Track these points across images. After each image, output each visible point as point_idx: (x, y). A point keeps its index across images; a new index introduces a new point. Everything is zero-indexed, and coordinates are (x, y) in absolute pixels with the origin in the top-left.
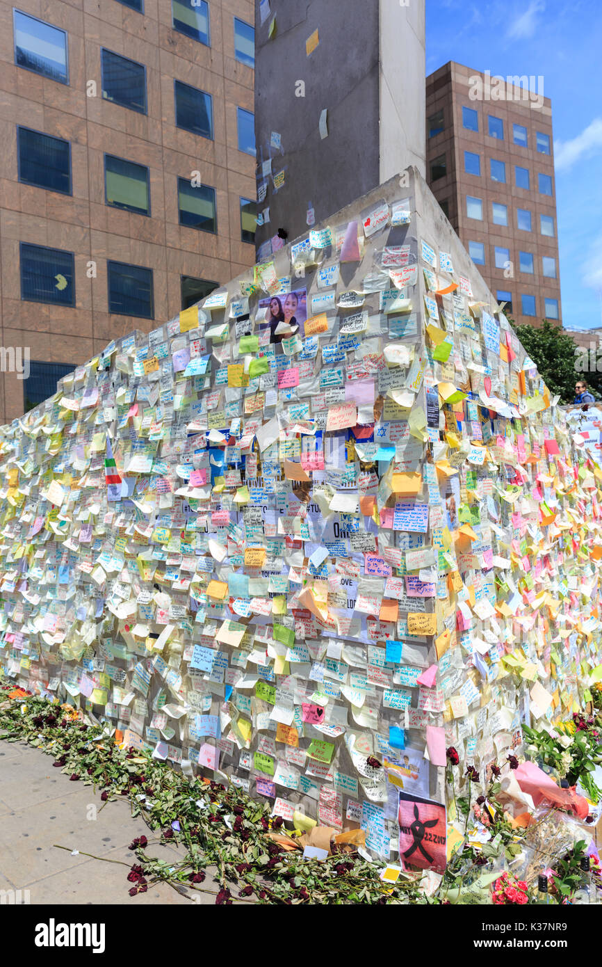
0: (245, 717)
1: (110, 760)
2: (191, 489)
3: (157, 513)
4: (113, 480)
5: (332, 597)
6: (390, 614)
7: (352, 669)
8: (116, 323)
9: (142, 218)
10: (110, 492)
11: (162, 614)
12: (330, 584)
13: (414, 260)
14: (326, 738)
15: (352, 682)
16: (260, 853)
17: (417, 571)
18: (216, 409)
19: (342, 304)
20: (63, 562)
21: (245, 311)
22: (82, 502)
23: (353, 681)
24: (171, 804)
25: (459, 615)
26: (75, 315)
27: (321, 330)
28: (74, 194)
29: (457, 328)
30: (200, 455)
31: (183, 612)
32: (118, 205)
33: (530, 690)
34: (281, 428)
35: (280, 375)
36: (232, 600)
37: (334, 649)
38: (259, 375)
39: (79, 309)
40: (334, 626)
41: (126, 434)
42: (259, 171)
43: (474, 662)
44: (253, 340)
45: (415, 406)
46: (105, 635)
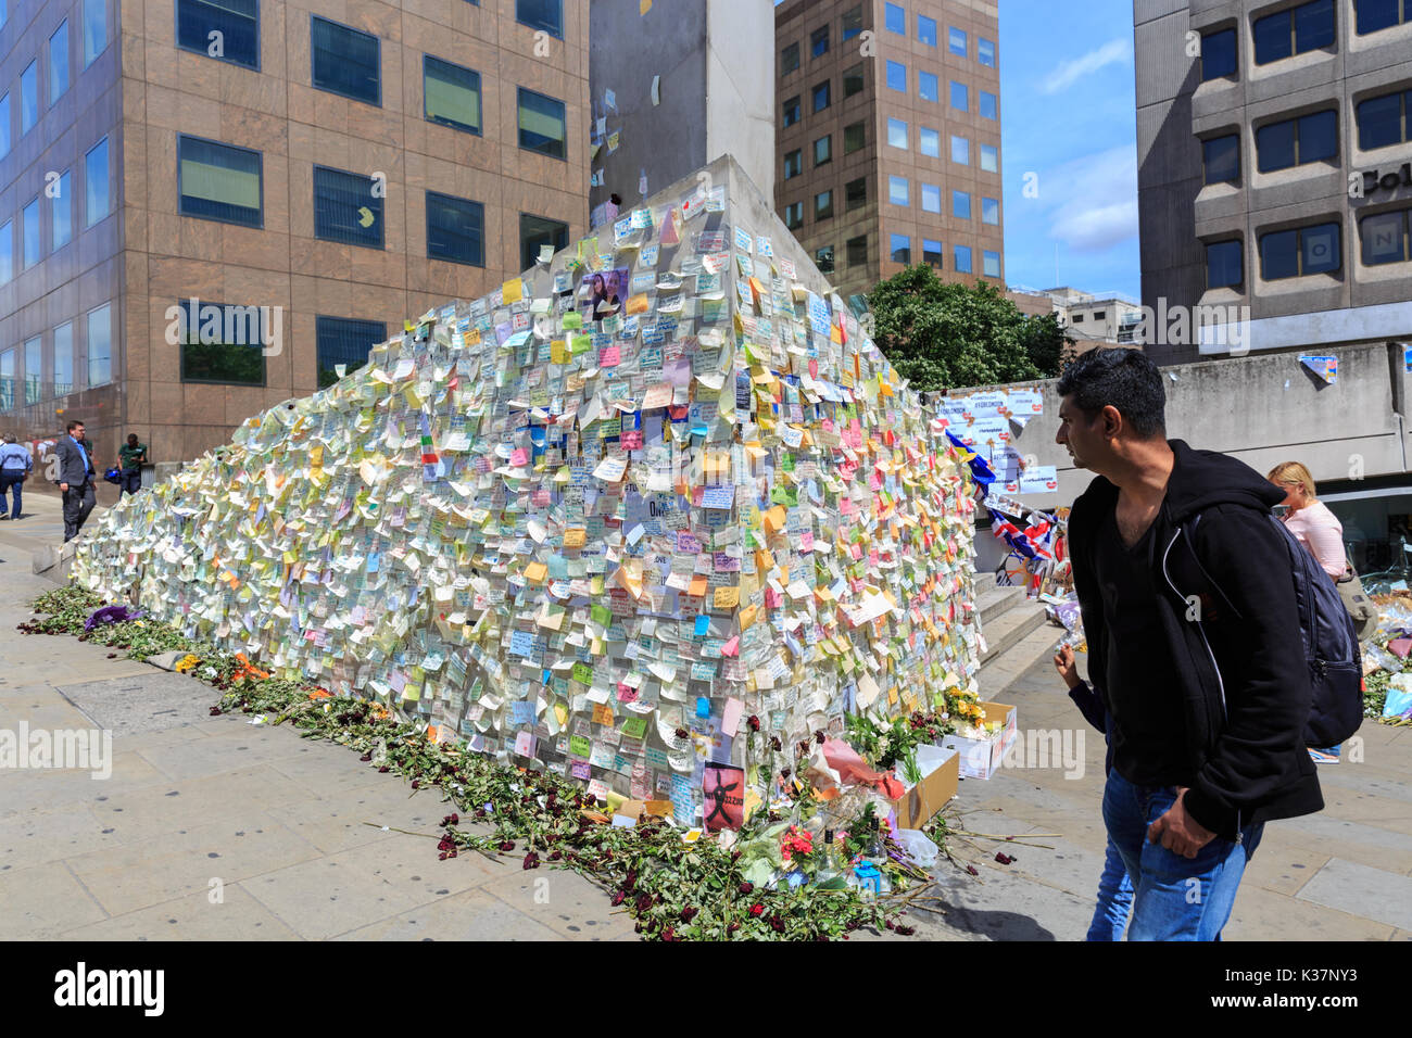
0: (563, 701)
1: (422, 754)
2: (511, 468)
3: (476, 494)
4: (430, 459)
5: (646, 575)
6: (699, 589)
7: (664, 645)
8: (436, 271)
9: (471, 137)
10: (426, 472)
11: (480, 600)
12: (645, 563)
13: (727, 247)
14: (639, 715)
15: (664, 658)
16: (571, 825)
17: (724, 547)
18: (538, 386)
19: (661, 286)
20: (374, 548)
21: (569, 286)
22: (394, 483)
23: (665, 656)
24: (485, 788)
25: (769, 593)
26: (384, 260)
27: (642, 309)
28: (384, 105)
29: (776, 311)
30: (522, 433)
31: (502, 596)
32: (441, 121)
33: (857, 680)
34: (601, 407)
35: (602, 353)
36: (551, 582)
37: (647, 626)
38: (581, 353)
39: (390, 252)
40: (648, 604)
41: (445, 410)
42: (594, 128)
43: (784, 639)
44: (575, 316)
45: (725, 387)
46: (419, 626)
